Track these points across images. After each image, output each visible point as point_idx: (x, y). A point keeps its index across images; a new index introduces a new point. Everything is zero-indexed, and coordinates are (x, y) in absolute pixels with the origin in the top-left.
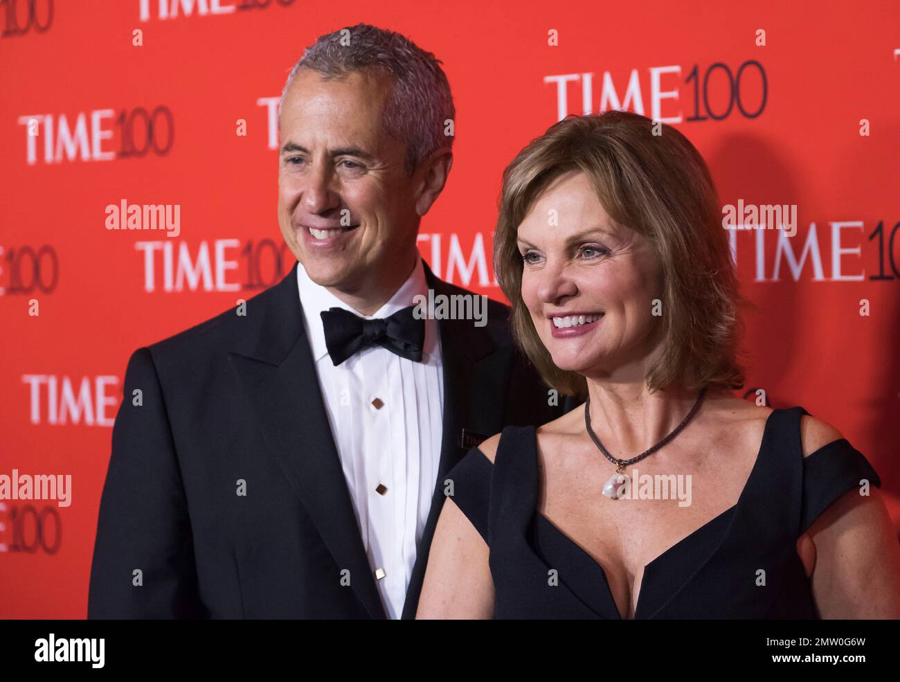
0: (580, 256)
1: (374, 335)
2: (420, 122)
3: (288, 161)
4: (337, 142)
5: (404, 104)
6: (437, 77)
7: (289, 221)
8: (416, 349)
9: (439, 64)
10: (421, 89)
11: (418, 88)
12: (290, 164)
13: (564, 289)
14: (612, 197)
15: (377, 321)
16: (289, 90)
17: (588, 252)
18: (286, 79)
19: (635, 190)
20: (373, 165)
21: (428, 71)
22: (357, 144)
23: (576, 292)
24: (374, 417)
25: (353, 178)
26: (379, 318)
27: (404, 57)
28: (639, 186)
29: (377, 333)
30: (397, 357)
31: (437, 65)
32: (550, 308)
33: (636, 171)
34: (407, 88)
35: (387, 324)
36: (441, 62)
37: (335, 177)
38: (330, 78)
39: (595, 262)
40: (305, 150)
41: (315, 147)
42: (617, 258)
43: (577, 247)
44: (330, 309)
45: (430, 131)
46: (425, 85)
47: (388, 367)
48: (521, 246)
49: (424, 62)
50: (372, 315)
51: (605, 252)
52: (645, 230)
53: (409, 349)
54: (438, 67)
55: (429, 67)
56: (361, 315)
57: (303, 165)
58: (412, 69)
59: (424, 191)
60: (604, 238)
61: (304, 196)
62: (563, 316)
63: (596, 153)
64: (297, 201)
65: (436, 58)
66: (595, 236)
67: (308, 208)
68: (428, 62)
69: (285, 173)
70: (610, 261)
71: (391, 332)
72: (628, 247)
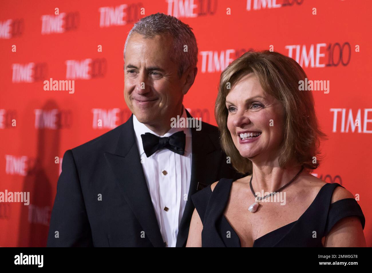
0: (252, 108)
1: (164, 144)
2: (184, 56)
3: (128, 71)
4: (150, 64)
5: (178, 48)
6: (191, 36)
7: (129, 97)
8: (182, 150)
9: (191, 30)
10: (184, 41)
11: (183, 41)
12: (129, 73)
13: (245, 121)
14: (265, 83)
15: (165, 138)
16: (129, 42)
17: (255, 106)
18: (127, 36)
19: (275, 80)
20: (165, 74)
21: (187, 34)
22: (158, 65)
23: (249, 123)
24: (163, 179)
25: (156, 79)
26: (166, 136)
27: (177, 27)
28: (277, 78)
29: (165, 143)
30: (173, 153)
31: (190, 30)
32: (239, 129)
33: (275, 72)
34: (179, 41)
35: (169, 139)
36: (192, 29)
37: (149, 79)
38: (147, 37)
39: (258, 110)
40: (136, 68)
41: (140, 67)
42: (267, 109)
43: (250, 104)
44: (145, 133)
45: (188, 59)
46: (186, 40)
47: (169, 157)
48: (227, 104)
49: (186, 30)
50: (163, 135)
51: (262, 106)
52: (279, 97)
53: (179, 150)
54: (191, 31)
55: (187, 31)
56: (158, 136)
57: (135, 73)
58: (180, 33)
59: (185, 84)
60: (261, 100)
61: (136, 87)
62: (244, 133)
63: (259, 65)
64: (133, 89)
65: (190, 27)
66: (258, 99)
67: (137, 92)
68: (187, 29)
69: (127, 77)
70: (264, 110)
71: (171, 142)
72: (272, 104)
